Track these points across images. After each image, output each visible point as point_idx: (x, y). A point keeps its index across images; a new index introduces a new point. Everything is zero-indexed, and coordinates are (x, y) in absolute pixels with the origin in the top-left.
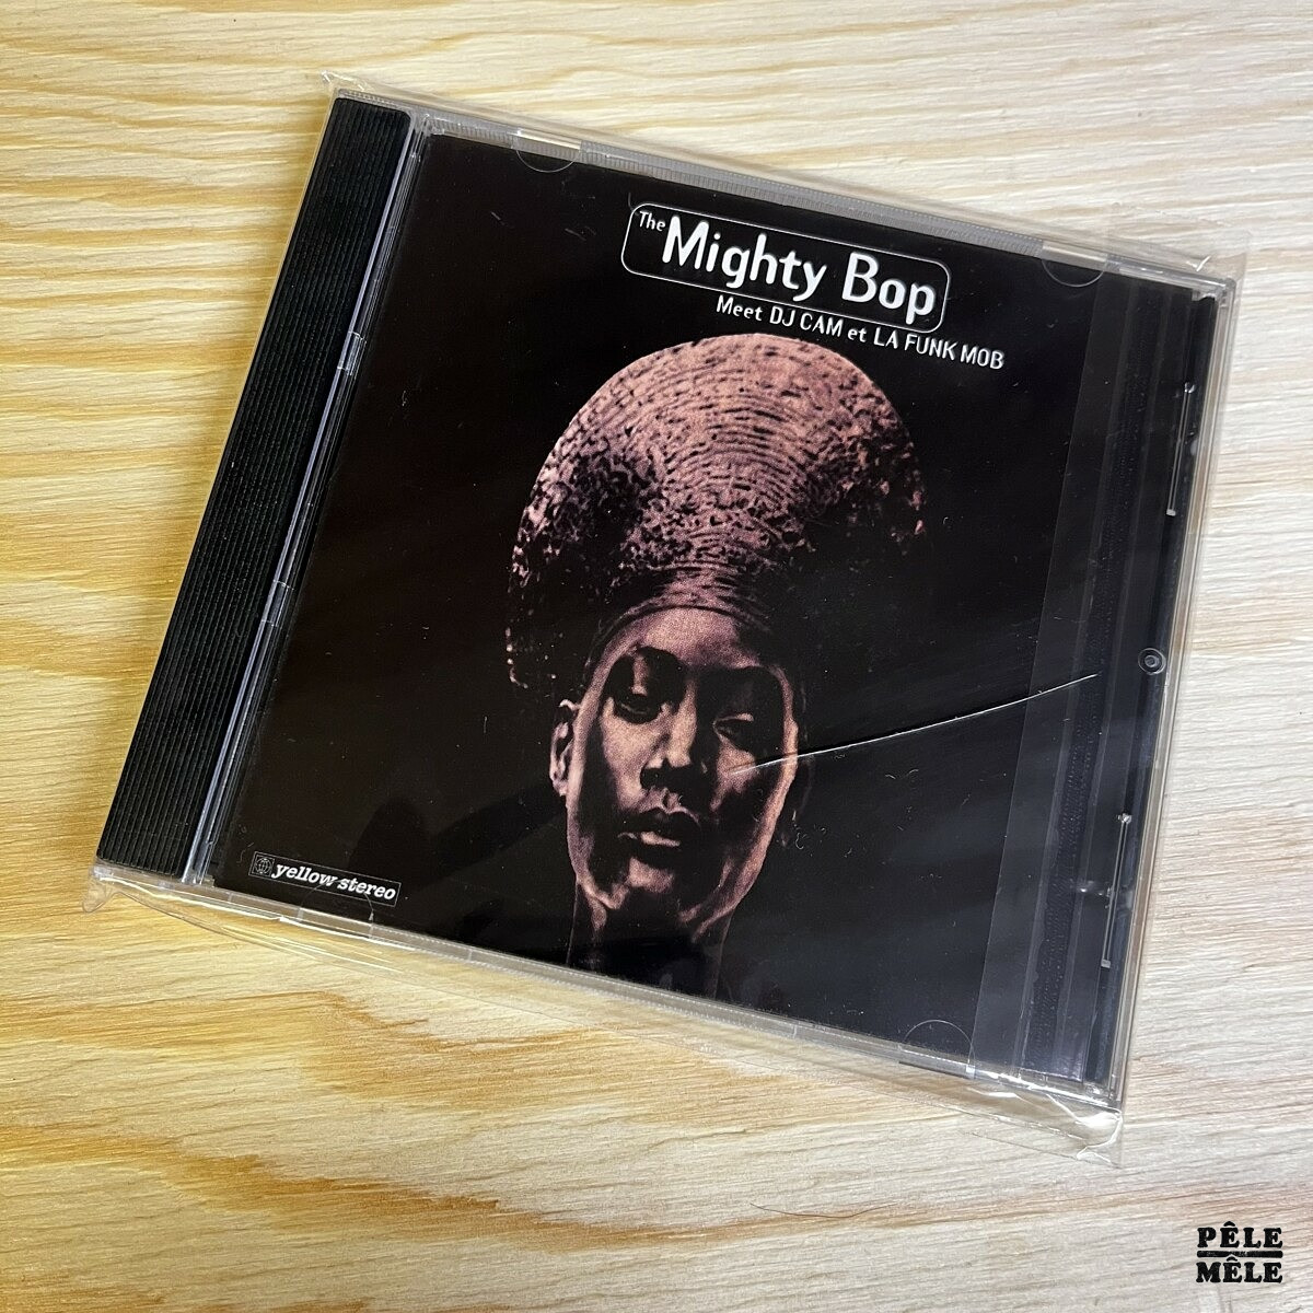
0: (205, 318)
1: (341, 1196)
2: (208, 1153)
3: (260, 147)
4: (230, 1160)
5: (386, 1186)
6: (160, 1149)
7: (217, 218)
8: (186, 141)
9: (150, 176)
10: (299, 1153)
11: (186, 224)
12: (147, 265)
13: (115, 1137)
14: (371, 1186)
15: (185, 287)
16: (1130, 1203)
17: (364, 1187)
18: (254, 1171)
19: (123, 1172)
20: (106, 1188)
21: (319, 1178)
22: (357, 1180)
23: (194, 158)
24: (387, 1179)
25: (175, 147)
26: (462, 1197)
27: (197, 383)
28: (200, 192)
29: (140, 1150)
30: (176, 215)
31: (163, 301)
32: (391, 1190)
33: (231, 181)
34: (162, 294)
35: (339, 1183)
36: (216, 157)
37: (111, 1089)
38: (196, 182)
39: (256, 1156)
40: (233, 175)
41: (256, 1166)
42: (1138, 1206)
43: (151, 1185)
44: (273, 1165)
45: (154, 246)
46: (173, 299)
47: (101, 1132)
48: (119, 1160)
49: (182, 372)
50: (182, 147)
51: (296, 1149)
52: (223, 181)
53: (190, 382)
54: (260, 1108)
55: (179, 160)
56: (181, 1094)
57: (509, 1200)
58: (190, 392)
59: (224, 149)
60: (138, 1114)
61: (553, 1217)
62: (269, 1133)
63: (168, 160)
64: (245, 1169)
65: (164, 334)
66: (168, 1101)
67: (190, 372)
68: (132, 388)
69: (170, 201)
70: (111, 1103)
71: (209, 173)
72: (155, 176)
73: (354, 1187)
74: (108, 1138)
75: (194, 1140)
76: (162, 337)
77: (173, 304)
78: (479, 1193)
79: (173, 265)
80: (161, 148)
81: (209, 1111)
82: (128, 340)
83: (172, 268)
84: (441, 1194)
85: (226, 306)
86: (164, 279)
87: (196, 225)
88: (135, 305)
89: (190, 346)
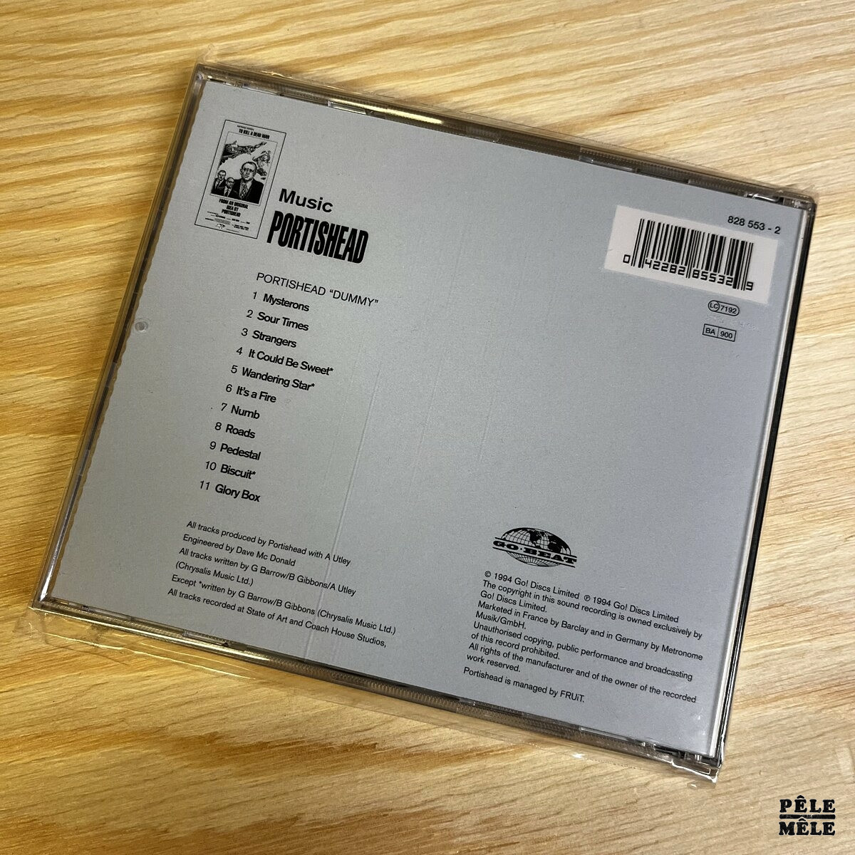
0: (110, 186)
1: (275, 752)
2: (186, 734)
3: (132, 65)
4: (200, 737)
5: (303, 742)
6: (154, 735)
7: (109, 117)
8: (81, 67)
9: (61, 93)
10: (244, 728)
11: (89, 123)
12: (66, 155)
13: (124, 731)
14: (295, 743)
15: (94, 167)
16: (787, 697)
17: (289, 744)
18: (217, 742)
19: (132, 752)
20: (122, 764)
21: (259, 742)
22: (284, 740)
23: (88, 78)
24: (303, 738)
25: (75, 72)
26: (354, 744)
27: (111, 231)
28: (96, 101)
29: (141, 737)
30: (82, 119)
31: (80, 178)
32: (307, 744)
33: (115, 90)
34: (80, 173)
35: (272, 744)
36: (103, 75)
37: (118, 700)
38: (92, 94)
39: (217, 732)
40: (115, 87)
41: (217, 739)
42: (791, 699)
43: (152, 758)
44: (228, 737)
45: (69, 141)
46: (88, 176)
47: (114, 729)
48: (128, 744)
49: (99, 225)
50: (80, 71)
51: (242, 726)
52: (110, 91)
53: (106, 231)
54: (215, 702)
55: (78, 80)
56: (164, 698)
57: (384, 742)
58: (107, 238)
59: (108, 69)
60: (137, 714)
61: (414, 749)
62: (223, 717)
63: (70, 82)
64: (211, 742)
65: (83, 201)
66: (155, 703)
67: (106, 224)
68: (69, 239)
69: (77, 109)
70: (119, 709)
71: (100, 87)
72: (64, 93)
73: (283, 745)
74: (119, 732)
75: (175, 727)
76: (83, 202)
77: (88, 179)
78: (364, 740)
79: (84, 153)
80: (65, 73)
81: (183, 707)
82: (62, 206)
83: (83, 155)
84: (339, 744)
85: (124, 177)
86: (79, 163)
87: (96, 124)
88: (63, 182)
89: (102, 207)
